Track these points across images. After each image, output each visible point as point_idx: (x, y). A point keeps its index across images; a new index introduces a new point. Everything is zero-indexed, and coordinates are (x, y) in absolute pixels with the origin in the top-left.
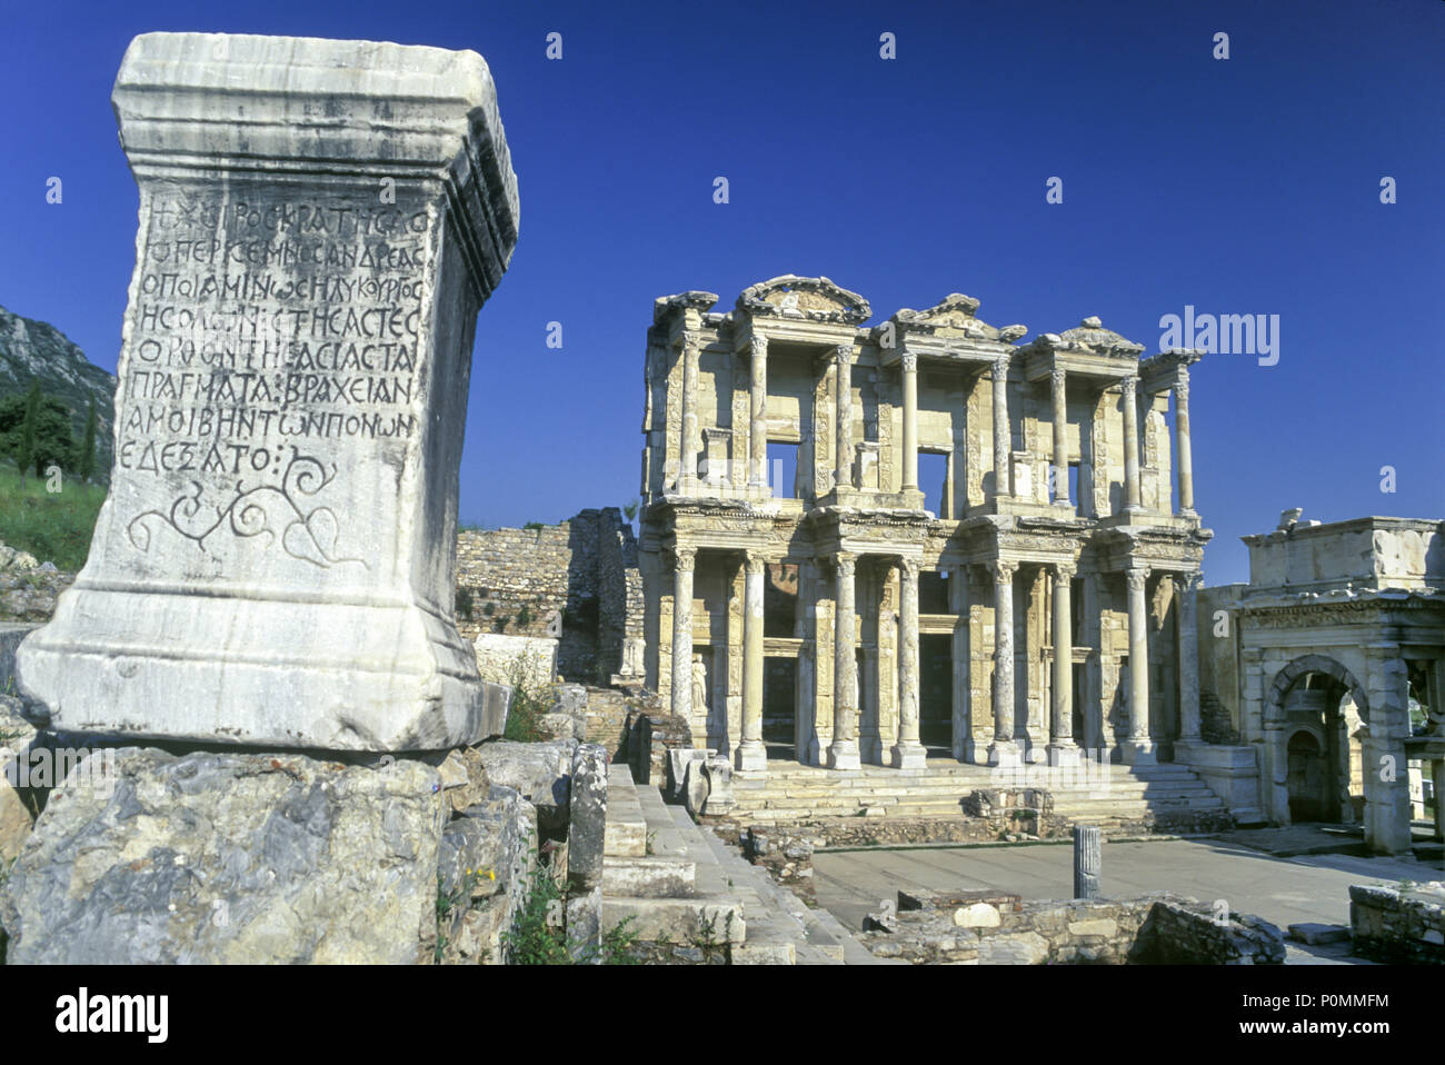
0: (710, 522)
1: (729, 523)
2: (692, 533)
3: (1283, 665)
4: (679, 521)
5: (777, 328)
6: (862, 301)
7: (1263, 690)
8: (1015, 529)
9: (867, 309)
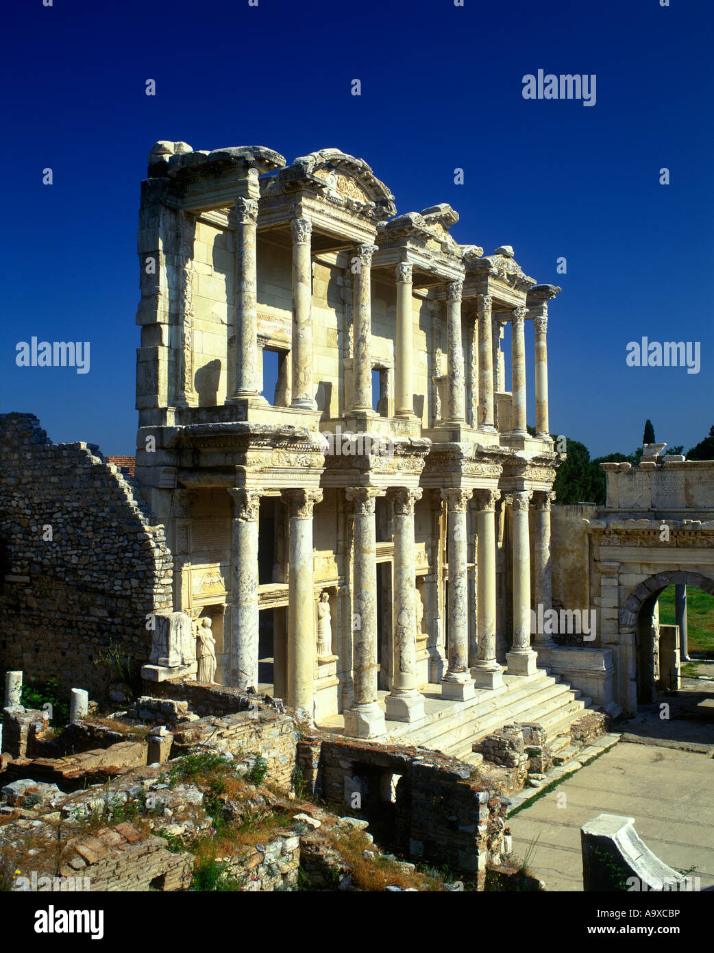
0: (276, 456)
1: (292, 457)
2: (262, 471)
3: (643, 578)
4: (250, 455)
5: (321, 212)
6: (390, 197)
7: (619, 598)
8: (474, 458)
9: (393, 206)
